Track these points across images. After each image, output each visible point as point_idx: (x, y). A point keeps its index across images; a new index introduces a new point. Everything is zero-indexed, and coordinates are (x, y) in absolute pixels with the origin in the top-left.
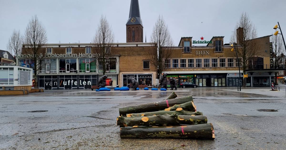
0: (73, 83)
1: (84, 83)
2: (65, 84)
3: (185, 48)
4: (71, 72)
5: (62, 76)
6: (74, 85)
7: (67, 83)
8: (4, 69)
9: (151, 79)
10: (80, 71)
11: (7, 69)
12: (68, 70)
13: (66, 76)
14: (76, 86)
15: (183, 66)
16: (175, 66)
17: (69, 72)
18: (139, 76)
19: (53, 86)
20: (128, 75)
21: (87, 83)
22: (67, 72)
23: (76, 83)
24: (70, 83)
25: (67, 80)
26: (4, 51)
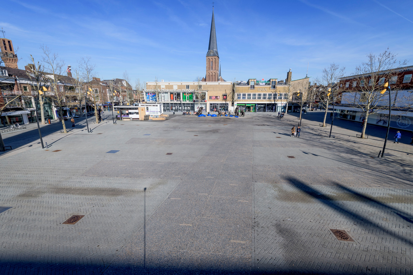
0: (179, 108)
1: (186, 108)
2: (174, 108)
3: (251, 86)
4: (177, 101)
5: (172, 104)
6: (179, 110)
7: (175, 108)
8: (153, 106)
9: (227, 107)
10: (183, 101)
11: (154, 106)
12: (176, 100)
13: (175, 104)
14: (181, 110)
15: (249, 98)
16: (244, 98)
17: (176, 101)
18: (220, 104)
19: (167, 110)
20: (213, 104)
21: (187, 108)
22: (175, 101)
23: (180, 108)
24: (177, 108)
25: (175, 106)
26: (123, 80)
